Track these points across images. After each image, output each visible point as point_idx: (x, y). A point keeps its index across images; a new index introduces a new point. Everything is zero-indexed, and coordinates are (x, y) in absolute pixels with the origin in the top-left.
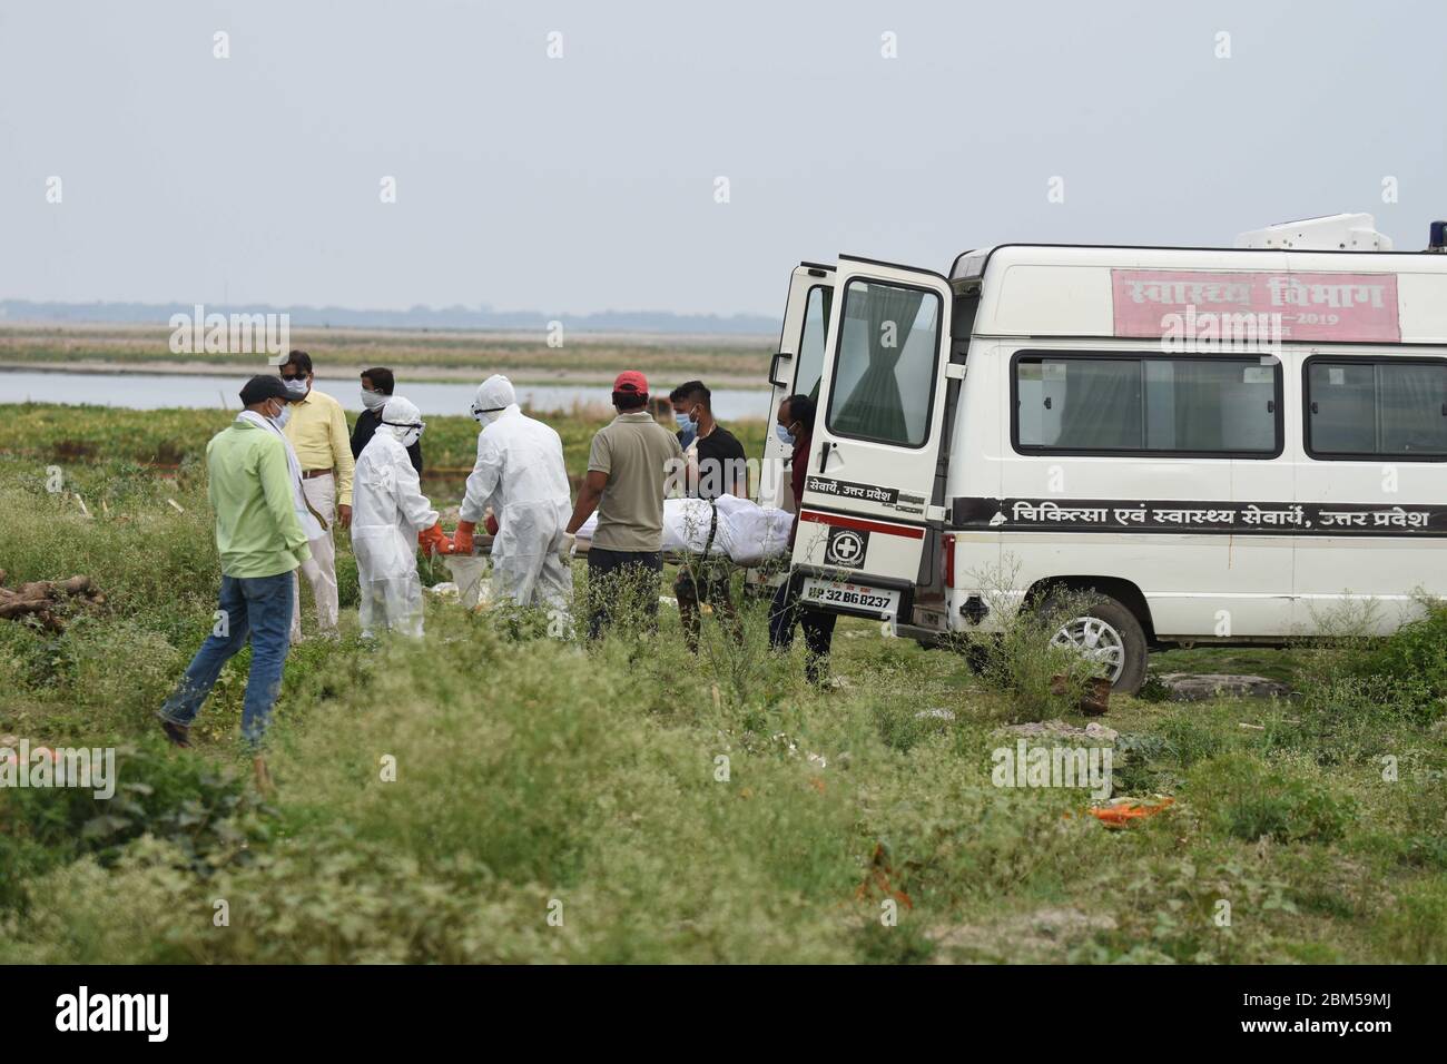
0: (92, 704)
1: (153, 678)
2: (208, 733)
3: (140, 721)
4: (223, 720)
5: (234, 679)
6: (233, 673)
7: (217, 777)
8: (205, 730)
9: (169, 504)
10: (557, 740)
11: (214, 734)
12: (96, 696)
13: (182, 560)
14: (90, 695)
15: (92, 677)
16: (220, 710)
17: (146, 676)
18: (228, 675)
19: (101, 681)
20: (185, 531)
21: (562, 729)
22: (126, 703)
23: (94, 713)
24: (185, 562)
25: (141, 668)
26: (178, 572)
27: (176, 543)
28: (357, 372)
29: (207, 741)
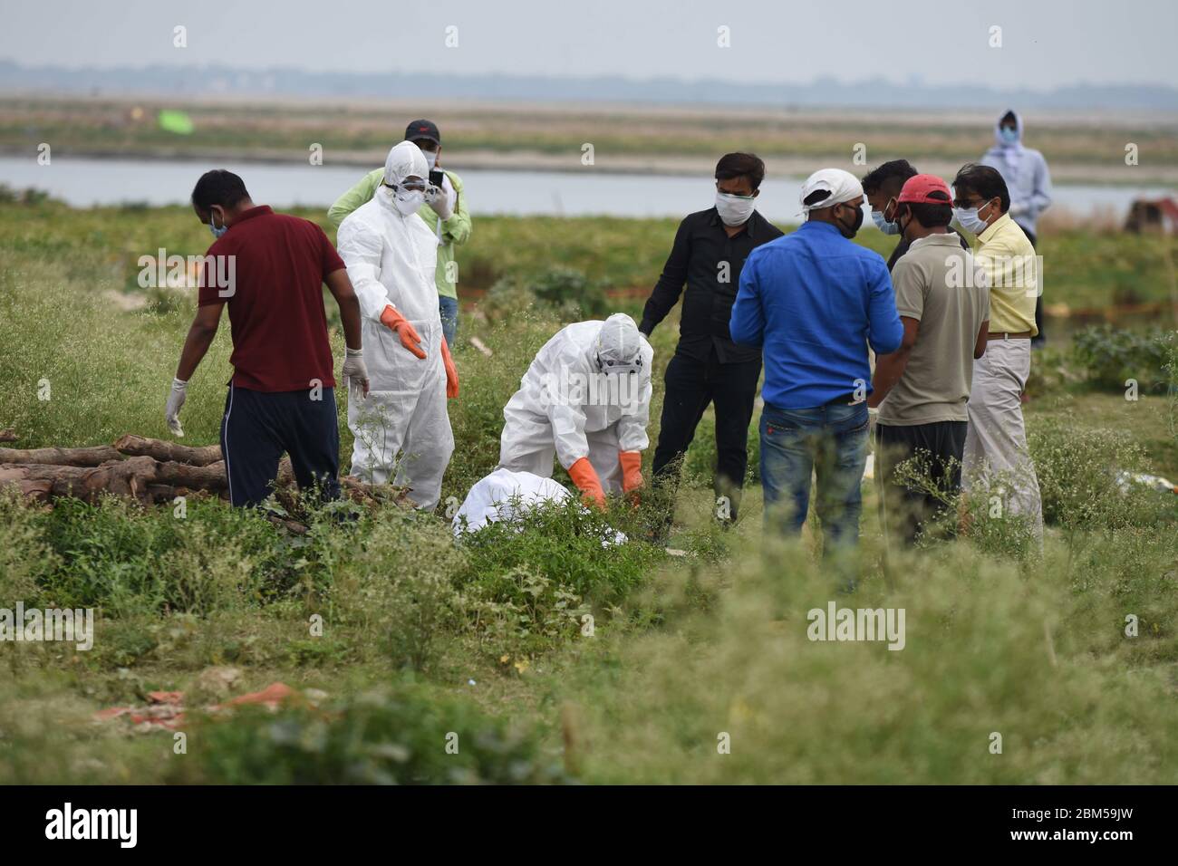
0: (350, 624)
1: (432, 588)
2: (510, 663)
3: (414, 647)
4: (530, 645)
5: (545, 589)
6: (545, 580)
7: (499, 735)
8: (504, 659)
9: (471, 345)
10: (974, 692)
11: (517, 665)
12: (355, 612)
13: (481, 423)
14: (347, 610)
15: (349, 586)
16: (526, 632)
17: (421, 583)
18: (538, 584)
19: (363, 591)
20: (487, 384)
21: (982, 674)
22: (395, 622)
23: (352, 635)
24: (485, 425)
25: (415, 574)
26: (476, 439)
27: (475, 400)
28: (712, 165)
29: (507, 675)
